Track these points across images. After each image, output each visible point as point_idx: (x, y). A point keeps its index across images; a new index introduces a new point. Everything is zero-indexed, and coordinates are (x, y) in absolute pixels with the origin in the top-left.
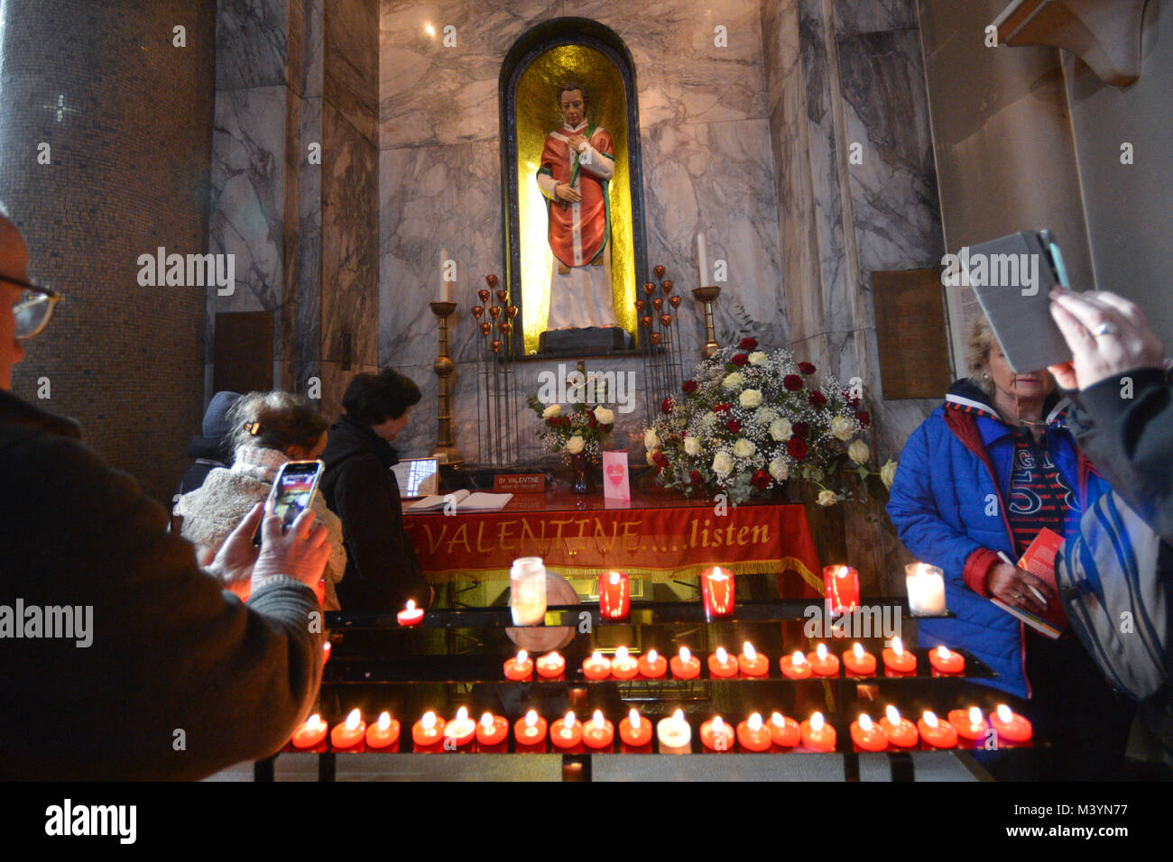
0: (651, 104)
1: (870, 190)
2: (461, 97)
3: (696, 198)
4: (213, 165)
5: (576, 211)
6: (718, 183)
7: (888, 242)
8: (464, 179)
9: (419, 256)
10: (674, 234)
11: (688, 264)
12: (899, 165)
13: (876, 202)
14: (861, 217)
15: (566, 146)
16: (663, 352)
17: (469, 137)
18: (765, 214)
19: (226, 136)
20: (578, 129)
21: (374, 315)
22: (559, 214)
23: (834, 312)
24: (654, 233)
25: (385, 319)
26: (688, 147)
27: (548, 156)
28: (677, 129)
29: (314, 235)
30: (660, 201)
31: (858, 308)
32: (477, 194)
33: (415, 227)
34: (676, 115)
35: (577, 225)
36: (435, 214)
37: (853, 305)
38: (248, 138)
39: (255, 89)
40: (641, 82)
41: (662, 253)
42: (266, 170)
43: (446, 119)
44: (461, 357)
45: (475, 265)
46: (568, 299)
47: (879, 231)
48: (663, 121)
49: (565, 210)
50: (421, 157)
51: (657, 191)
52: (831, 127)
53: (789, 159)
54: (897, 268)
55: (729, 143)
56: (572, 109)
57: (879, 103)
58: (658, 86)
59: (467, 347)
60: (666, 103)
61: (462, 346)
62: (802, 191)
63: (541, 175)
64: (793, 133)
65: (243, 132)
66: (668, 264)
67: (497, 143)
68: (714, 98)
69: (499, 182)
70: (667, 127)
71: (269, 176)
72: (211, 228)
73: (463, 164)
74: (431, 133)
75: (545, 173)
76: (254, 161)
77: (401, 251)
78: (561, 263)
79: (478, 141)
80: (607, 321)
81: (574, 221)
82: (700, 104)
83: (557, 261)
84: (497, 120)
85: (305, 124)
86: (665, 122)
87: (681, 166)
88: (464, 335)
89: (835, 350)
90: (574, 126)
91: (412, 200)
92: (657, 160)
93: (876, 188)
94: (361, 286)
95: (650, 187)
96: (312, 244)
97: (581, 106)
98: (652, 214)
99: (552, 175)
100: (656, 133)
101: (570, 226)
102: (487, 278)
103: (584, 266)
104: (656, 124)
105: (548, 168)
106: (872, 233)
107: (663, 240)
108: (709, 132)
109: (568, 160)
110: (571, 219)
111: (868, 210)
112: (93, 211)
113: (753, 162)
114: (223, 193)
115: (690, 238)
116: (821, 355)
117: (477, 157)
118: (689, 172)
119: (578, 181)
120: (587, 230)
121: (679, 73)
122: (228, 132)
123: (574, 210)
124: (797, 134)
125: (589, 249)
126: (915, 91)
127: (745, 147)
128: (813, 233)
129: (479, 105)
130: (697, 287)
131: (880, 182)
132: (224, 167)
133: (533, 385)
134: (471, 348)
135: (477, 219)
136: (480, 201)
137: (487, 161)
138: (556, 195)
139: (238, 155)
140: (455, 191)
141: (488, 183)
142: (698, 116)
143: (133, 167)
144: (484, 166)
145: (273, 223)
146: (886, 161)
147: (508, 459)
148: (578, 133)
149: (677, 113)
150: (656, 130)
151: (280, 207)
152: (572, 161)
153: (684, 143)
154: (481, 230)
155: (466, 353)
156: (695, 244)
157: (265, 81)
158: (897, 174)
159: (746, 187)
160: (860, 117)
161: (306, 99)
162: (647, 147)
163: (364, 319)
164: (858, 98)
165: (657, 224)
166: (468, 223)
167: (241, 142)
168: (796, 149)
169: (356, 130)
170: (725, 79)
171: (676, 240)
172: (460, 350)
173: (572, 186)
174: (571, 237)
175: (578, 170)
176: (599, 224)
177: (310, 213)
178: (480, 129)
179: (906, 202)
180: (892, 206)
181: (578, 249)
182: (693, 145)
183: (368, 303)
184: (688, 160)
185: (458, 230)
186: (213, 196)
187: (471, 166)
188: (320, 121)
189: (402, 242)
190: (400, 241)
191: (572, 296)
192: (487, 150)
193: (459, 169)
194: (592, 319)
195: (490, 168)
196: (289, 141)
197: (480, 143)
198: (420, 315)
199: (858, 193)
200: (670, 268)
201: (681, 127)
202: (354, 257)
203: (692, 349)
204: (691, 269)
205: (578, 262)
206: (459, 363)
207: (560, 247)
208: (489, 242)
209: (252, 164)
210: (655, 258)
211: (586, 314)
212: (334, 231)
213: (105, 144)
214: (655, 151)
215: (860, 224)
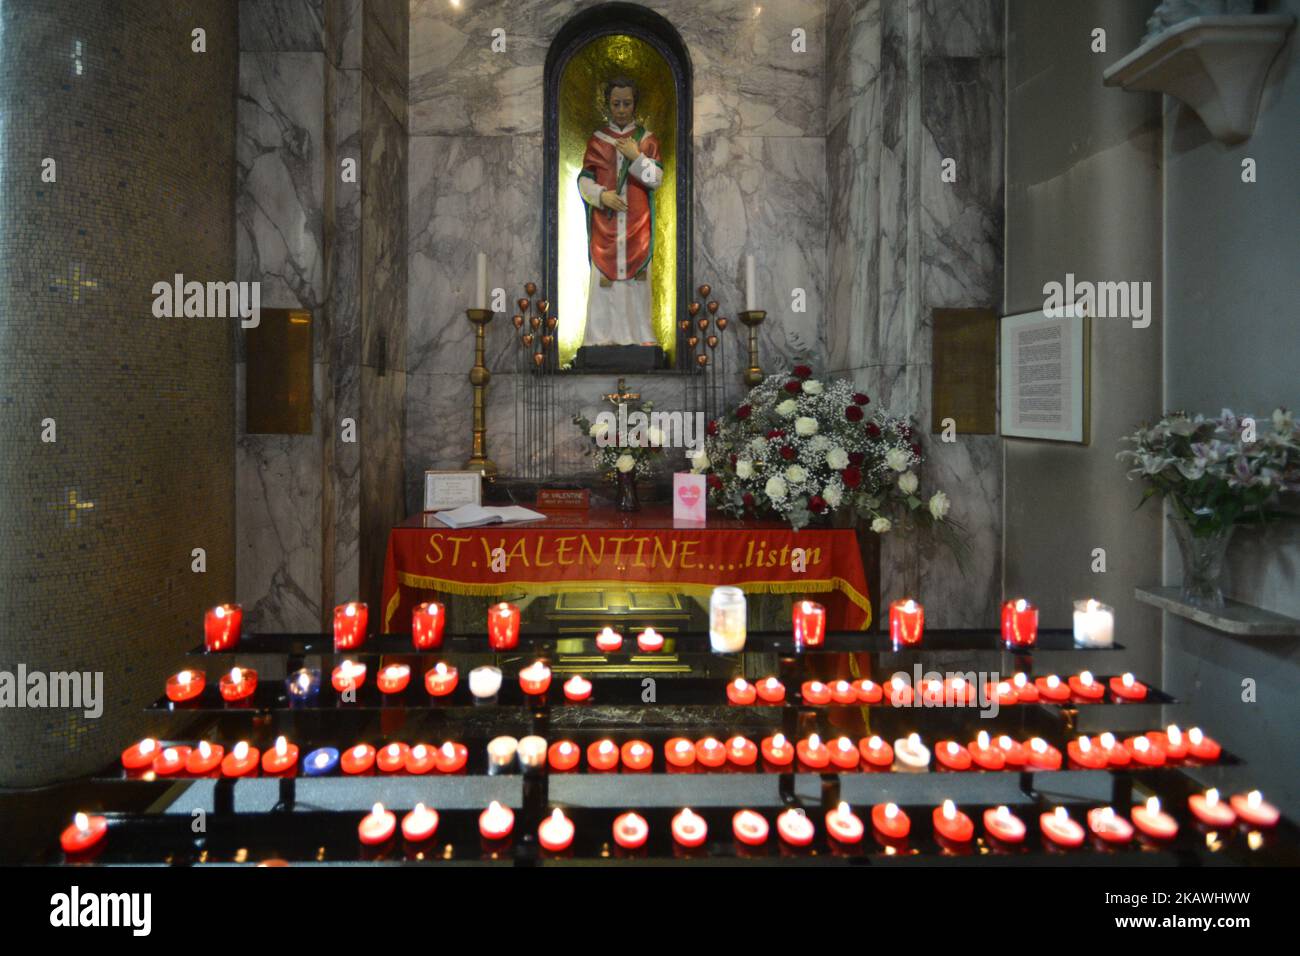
0: (707, 110)
1: (941, 225)
2: (501, 83)
3: (746, 216)
4: (239, 140)
5: (621, 221)
6: (769, 202)
7: (952, 279)
8: (502, 177)
9: (454, 257)
10: (721, 253)
11: (733, 285)
12: (972, 203)
13: (945, 238)
14: (928, 252)
15: (613, 149)
16: (702, 373)
17: (510, 130)
18: (814, 239)
19: (253, 106)
20: (625, 131)
21: (403, 319)
22: (603, 223)
23: (890, 345)
24: (702, 250)
25: (414, 324)
26: (741, 161)
27: (592, 159)
28: (731, 140)
29: (353, 228)
30: (710, 218)
31: (914, 344)
32: (517, 194)
33: (447, 224)
34: (732, 125)
35: (622, 236)
36: (469, 212)
37: (909, 340)
38: (280, 112)
39: (288, 54)
40: (698, 84)
41: (708, 272)
42: (301, 149)
43: (484, 107)
44: (495, 368)
45: (513, 272)
46: (608, 313)
47: (945, 267)
48: (717, 131)
49: (610, 220)
50: (456, 147)
51: (707, 205)
52: (904, 155)
53: (849, 184)
54: (957, 306)
55: (784, 161)
56: (622, 108)
57: (958, 134)
58: (715, 91)
59: (502, 359)
60: (722, 111)
61: (497, 357)
62: (865, 220)
63: (583, 178)
64: (859, 157)
65: (273, 103)
66: (713, 284)
67: (540, 139)
68: (770, 110)
69: (541, 183)
70: (721, 138)
71: (305, 157)
72: (238, 211)
73: (502, 158)
74: (468, 122)
75: (589, 176)
76: (288, 140)
77: (431, 250)
78: (603, 276)
79: (518, 135)
80: (647, 340)
81: (619, 232)
82: (757, 114)
83: (598, 272)
84: (541, 113)
85: (343, 100)
86: (719, 132)
87: (734, 182)
88: (500, 344)
89: (886, 381)
90: (622, 127)
91: (445, 195)
92: (709, 172)
93: (946, 222)
94: (393, 286)
95: (699, 202)
96: (352, 238)
97: (631, 106)
98: (700, 230)
99: (596, 180)
100: (709, 143)
101: (614, 236)
102: (526, 286)
103: (629, 278)
104: (710, 133)
105: (591, 171)
106: (938, 269)
107: (710, 259)
108: (764, 147)
109: (615, 164)
110: (614, 228)
111: (936, 245)
112: (122, 184)
113: (807, 184)
114: (252, 173)
115: (737, 259)
116: (870, 386)
117: (517, 153)
118: (740, 187)
119: (624, 188)
120: (632, 242)
121: (737, 79)
122: (253, 101)
123: (619, 218)
124: (865, 159)
125: (633, 263)
126: (994, 126)
127: (799, 166)
128: (874, 264)
129: (521, 94)
130: (741, 311)
131: (950, 217)
132: (252, 143)
133: (569, 401)
134: (506, 358)
135: (515, 221)
136: (519, 202)
137: (528, 158)
138: (601, 202)
139: (269, 131)
140: (492, 189)
141: (528, 182)
142: (752, 128)
143: (161, 135)
144: (525, 163)
145: (311, 211)
146: (958, 195)
147: (541, 473)
148: (626, 136)
149: (733, 123)
150: (709, 139)
151: (318, 193)
152: (620, 165)
153: (737, 157)
154: (519, 233)
155: (501, 363)
156: (742, 265)
157: (298, 46)
158: (969, 211)
159: (796, 209)
160: (938, 148)
161: (342, 71)
162: (700, 157)
163: (396, 323)
164: (938, 127)
165: (705, 242)
166: (506, 225)
167: (271, 115)
168: (862, 174)
169: (390, 111)
170: (785, 89)
171: (723, 260)
172: (494, 361)
173: (619, 193)
174: (615, 248)
175: (626, 176)
176: (644, 238)
177: (349, 204)
178: (522, 122)
179: (974, 240)
180: (959, 242)
181: (622, 262)
182: (746, 160)
183: (399, 306)
184: (740, 176)
185: (494, 233)
186: (239, 175)
187: (510, 163)
188: (358, 99)
189: (434, 241)
190: (431, 239)
191: (613, 311)
192: (529, 147)
193: (497, 164)
194: (633, 336)
195: (531, 167)
196: (327, 117)
197: (521, 138)
198: (451, 322)
199: (928, 226)
200: (716, 288)
201: (736, 138)
202: (388, 253)
203: (732, 372)
204: (735, 291)
205: (622, 275)
206: (494, 374)
207: (603, 259)
208: (528, 247)
209: (285, 142)
210: (701, 276)
211: (627, 331)
212: (371, 224)
213: (131, 106)
214: (708, 164)
215: (926, 259)
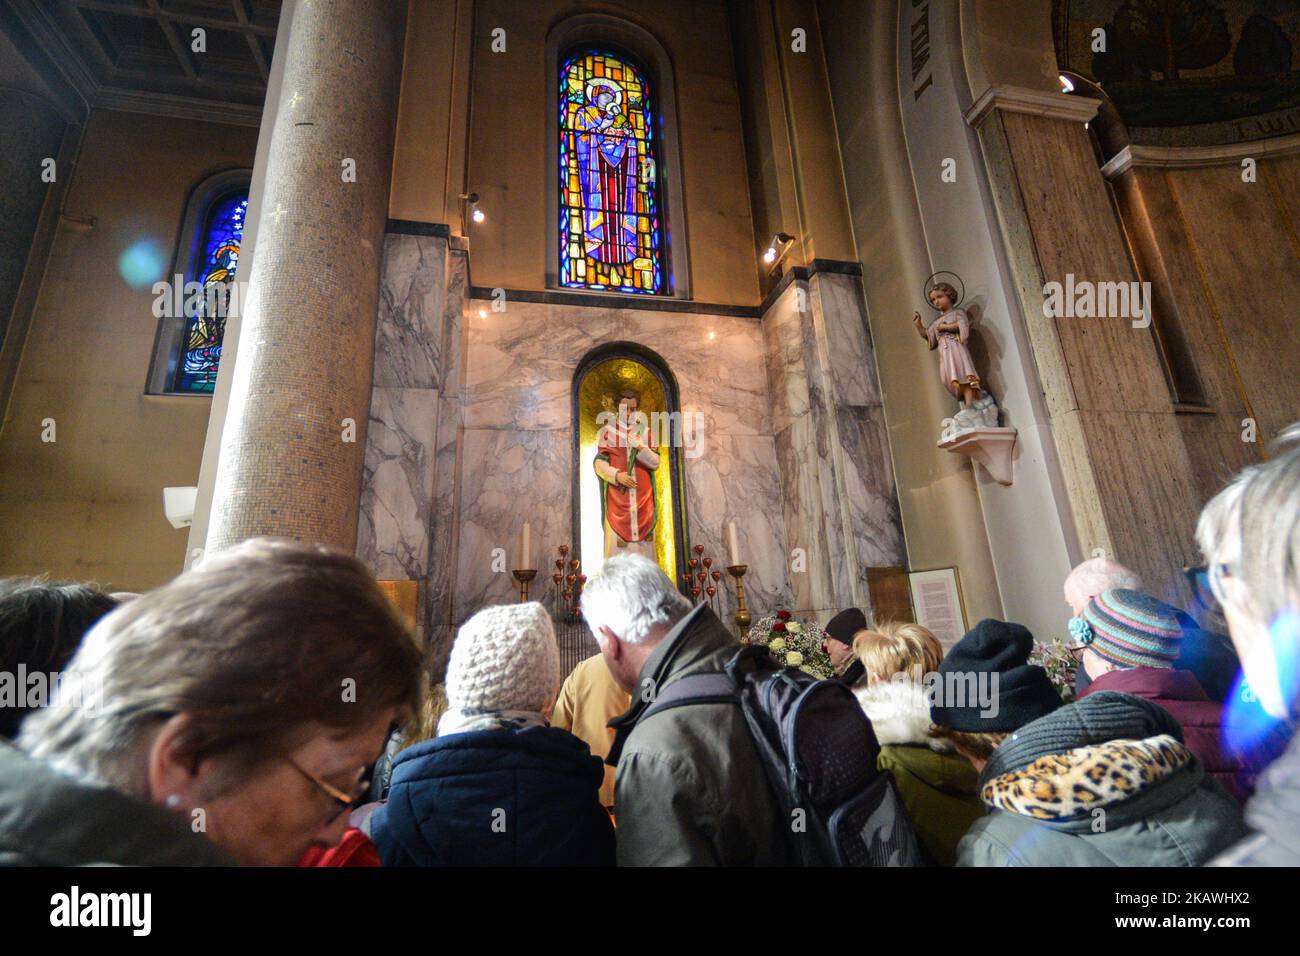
4: (367, 450)
5: (633, 496)
6: (739, 482)
7: (875, 547)
8: (539, 461)
9: (497, 525)
10: (709, 520)
11: (719, 544)
12: (877, 495)
13: (866, 520)
14: (858, 529)
17: (545, 426)
18: (774, 509)
19: (381, 425)
22: (617, 496)
24: (694, 517)
27: (605, 447)
29: (447, 513)
30: (697, 492)
31: (857, 593)
33: (494, 498)
34: (709, 426)
35: (634, 507)
36: (512, 488)
38: (401, 430)
39: (410, 390)
41: (700, 534)
42: (417, 457)
43: (525, 409)
47: (869, 539)
49: (623, 494)
51: (695, 484)
52: (833, 462)
53: (796, 474)
54: (881, 566)
55: (747, 452)
57: (863, 452)
62: (812, 502)
63: (599, 461)
65: (397, 423)
67: (569, 434)
68: (734, 417)
71: (419, 463)
72: (362, 503)
73: (539, 447)
74: (512, 419)
75: (604, 459)
76: (407, 450)
78: (620, 539)
81: (631, 503)
82: (725, 419)
83: (618, 536)
87: (713, 467)
91: (493, 475)
93: (865, 509)
95: (690, 481)
96: (445, 521)
98: (692, 502)
99: (610, 463)
101: (628, 507)
102: (561, 548)
103: (640, 540)
105: (605, 456)
106: (864, 540)
108: (732, 442)
109: (625, 452)
110: (629, 501)
111: (861, 524)
113: (765, 469)
114: (375, 475)
117: (551, 443)
118: (719, 471)
119: (634, 471)
120: (641, 512)
121: (710, 395)
122: (381, 422)
123: (631, 493)
124: (806, 461)
125: (643, 528)
126: (884, 448)
127: (758, 456)
128: (822, 534)
129: (554, 400)
131: (867, 506)
132: (377, 451)
135: (550, 495)
138: (616, 481)
139: (392, 443)
141: (560, 465)
142: (723, 429)
144: (557, 451)
145: (422, 503)
146: (870, 491)
151: (428, 490)
152: (629, 453)
153: (714, 449)
156: (725, 528)
157: (418, 384)
158: (877, 501)
159: (759, 487)
160: (853, 461)
161: (445, 398)
164: (851, 448)
165: (696, 512)
166: (542, 498)
167: (395, 431)
168: (805, 470)
170: (743, 403)
171: (710, 524)
173: (630, 474)
174: (629, 515)
175: (635, 461)
176: (650, 508)
177: (444, 495)
179: (884, 521)
180: (875, 522)
181: (635, 527)
182: (720, 451)
184: (717, 462)
186: (365, 476)
187: (545, 451)
189: (482, 511)
190: (480, 510)
193: (535, 451)
195: (562, 454)
196: (436, 433)
198: (495, 579)
199: (854, 512)
200: (708, 547)
201: (712, 435)
204: (721, 549)
205: (635, 538)
207: (619, 525)
209: (404, 452)
210: (695, 537)
215: (857, 534)
